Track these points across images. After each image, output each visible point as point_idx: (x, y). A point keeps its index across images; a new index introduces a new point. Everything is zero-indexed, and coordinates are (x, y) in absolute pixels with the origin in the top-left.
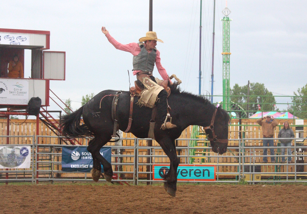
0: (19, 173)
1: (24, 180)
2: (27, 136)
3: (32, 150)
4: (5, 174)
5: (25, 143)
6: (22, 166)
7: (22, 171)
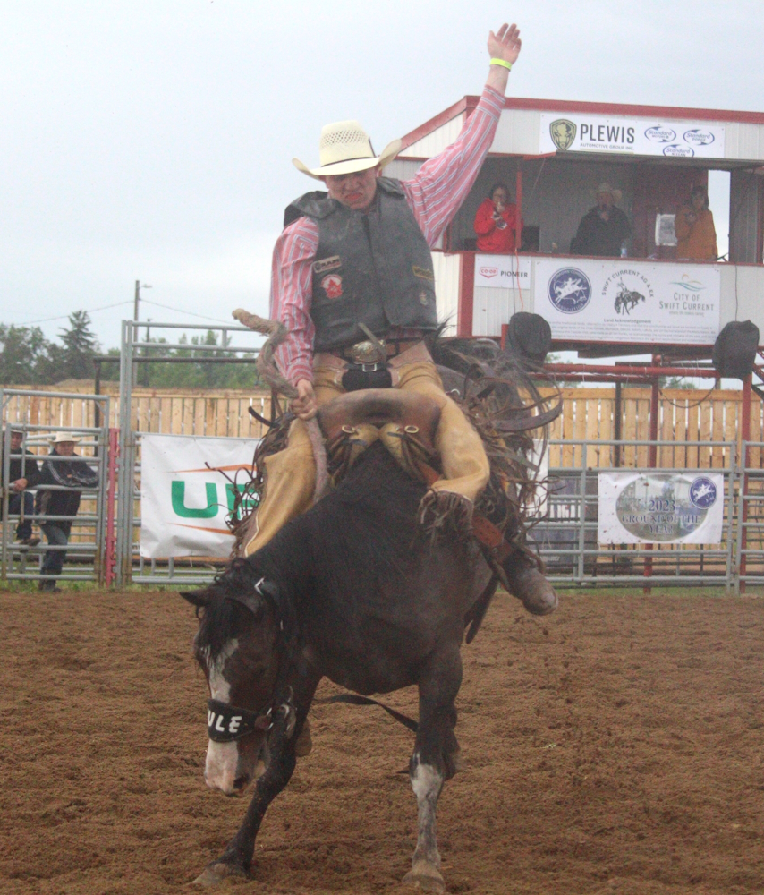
0: (688, 558)
1: (702, 581)
2: (712, 443)
3: (727, 487)
4: (643, 560)
5: (708, 465)
7: (697, 551)
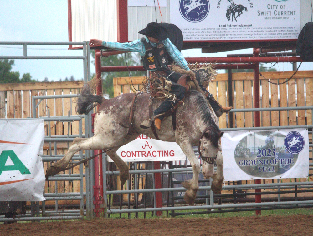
0: (284, 188)
1: (297, 204)
2: (298, 107)
3: (311, 138)
4: (254, 191)
5: (296, 123)
6: (290, 174)
7: (291, 183)
